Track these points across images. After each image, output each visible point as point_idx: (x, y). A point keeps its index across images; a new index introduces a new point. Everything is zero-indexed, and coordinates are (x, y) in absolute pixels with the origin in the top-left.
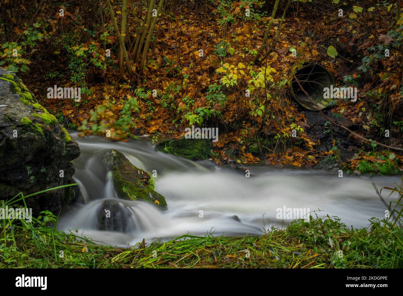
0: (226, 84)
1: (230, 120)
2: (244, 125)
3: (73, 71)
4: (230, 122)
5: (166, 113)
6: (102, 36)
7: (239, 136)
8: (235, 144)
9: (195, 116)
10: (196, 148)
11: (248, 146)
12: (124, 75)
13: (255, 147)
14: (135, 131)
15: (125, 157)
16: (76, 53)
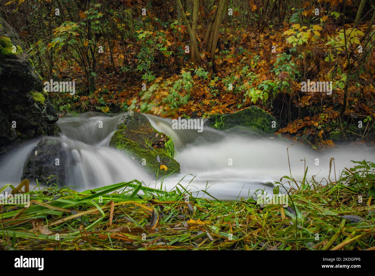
0: (292, 43)
1: (307, 104)
2: (324, 109)
3: (140, 60)
4: (306, 106)
5: (234, 99)
6: (172, 24)
7: (316, 121)
8: (311, 128)
9: (258, 92)
10: (254, 125)
11: (328, 132)
12: (196, 67)
13: (336, 132)
14: (192, 113)
15: (148, 120)
16: (138, 36)
